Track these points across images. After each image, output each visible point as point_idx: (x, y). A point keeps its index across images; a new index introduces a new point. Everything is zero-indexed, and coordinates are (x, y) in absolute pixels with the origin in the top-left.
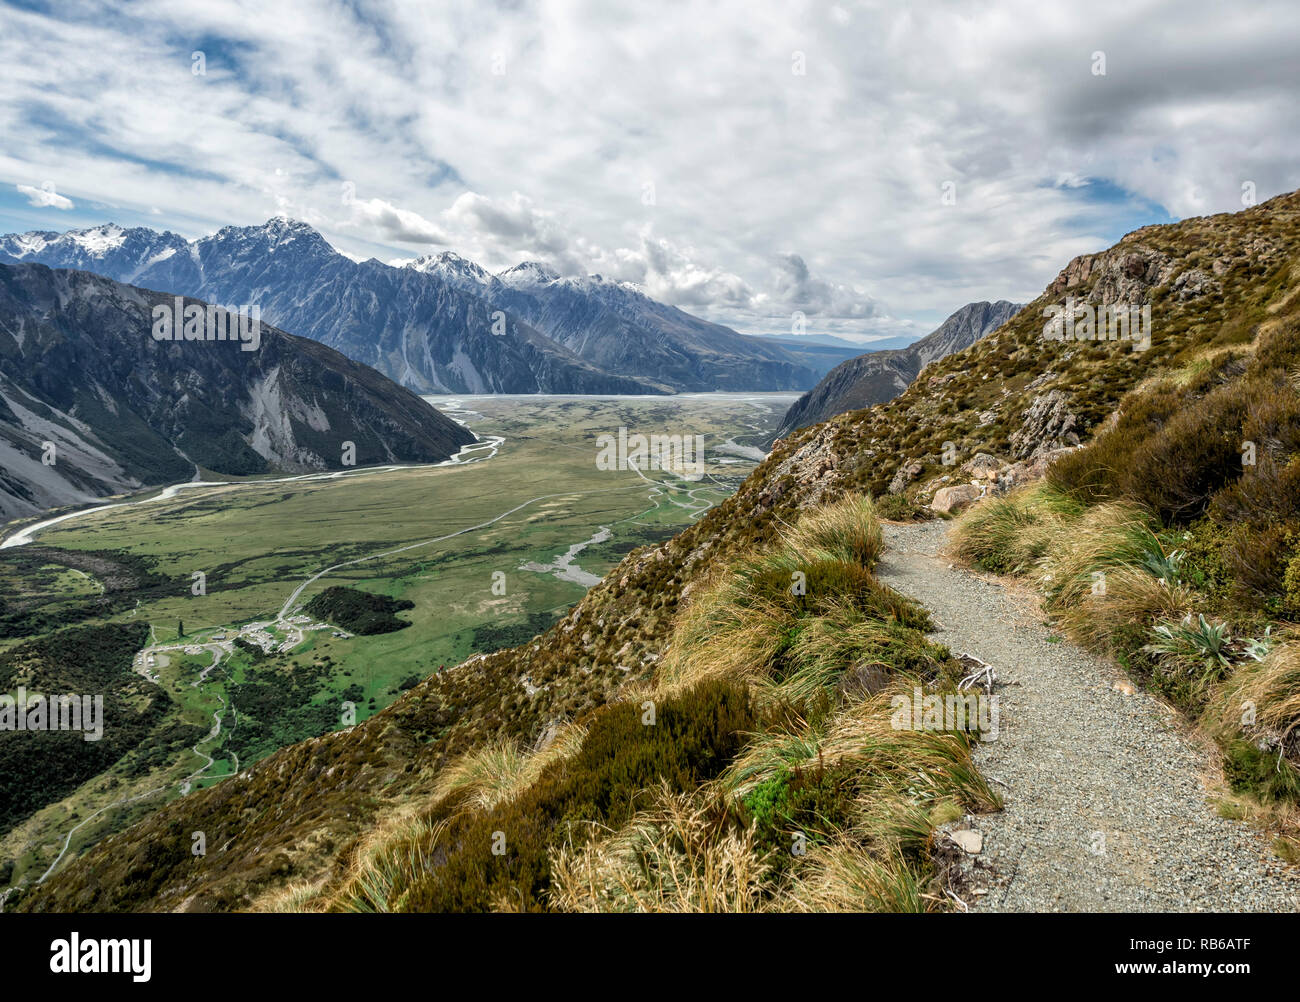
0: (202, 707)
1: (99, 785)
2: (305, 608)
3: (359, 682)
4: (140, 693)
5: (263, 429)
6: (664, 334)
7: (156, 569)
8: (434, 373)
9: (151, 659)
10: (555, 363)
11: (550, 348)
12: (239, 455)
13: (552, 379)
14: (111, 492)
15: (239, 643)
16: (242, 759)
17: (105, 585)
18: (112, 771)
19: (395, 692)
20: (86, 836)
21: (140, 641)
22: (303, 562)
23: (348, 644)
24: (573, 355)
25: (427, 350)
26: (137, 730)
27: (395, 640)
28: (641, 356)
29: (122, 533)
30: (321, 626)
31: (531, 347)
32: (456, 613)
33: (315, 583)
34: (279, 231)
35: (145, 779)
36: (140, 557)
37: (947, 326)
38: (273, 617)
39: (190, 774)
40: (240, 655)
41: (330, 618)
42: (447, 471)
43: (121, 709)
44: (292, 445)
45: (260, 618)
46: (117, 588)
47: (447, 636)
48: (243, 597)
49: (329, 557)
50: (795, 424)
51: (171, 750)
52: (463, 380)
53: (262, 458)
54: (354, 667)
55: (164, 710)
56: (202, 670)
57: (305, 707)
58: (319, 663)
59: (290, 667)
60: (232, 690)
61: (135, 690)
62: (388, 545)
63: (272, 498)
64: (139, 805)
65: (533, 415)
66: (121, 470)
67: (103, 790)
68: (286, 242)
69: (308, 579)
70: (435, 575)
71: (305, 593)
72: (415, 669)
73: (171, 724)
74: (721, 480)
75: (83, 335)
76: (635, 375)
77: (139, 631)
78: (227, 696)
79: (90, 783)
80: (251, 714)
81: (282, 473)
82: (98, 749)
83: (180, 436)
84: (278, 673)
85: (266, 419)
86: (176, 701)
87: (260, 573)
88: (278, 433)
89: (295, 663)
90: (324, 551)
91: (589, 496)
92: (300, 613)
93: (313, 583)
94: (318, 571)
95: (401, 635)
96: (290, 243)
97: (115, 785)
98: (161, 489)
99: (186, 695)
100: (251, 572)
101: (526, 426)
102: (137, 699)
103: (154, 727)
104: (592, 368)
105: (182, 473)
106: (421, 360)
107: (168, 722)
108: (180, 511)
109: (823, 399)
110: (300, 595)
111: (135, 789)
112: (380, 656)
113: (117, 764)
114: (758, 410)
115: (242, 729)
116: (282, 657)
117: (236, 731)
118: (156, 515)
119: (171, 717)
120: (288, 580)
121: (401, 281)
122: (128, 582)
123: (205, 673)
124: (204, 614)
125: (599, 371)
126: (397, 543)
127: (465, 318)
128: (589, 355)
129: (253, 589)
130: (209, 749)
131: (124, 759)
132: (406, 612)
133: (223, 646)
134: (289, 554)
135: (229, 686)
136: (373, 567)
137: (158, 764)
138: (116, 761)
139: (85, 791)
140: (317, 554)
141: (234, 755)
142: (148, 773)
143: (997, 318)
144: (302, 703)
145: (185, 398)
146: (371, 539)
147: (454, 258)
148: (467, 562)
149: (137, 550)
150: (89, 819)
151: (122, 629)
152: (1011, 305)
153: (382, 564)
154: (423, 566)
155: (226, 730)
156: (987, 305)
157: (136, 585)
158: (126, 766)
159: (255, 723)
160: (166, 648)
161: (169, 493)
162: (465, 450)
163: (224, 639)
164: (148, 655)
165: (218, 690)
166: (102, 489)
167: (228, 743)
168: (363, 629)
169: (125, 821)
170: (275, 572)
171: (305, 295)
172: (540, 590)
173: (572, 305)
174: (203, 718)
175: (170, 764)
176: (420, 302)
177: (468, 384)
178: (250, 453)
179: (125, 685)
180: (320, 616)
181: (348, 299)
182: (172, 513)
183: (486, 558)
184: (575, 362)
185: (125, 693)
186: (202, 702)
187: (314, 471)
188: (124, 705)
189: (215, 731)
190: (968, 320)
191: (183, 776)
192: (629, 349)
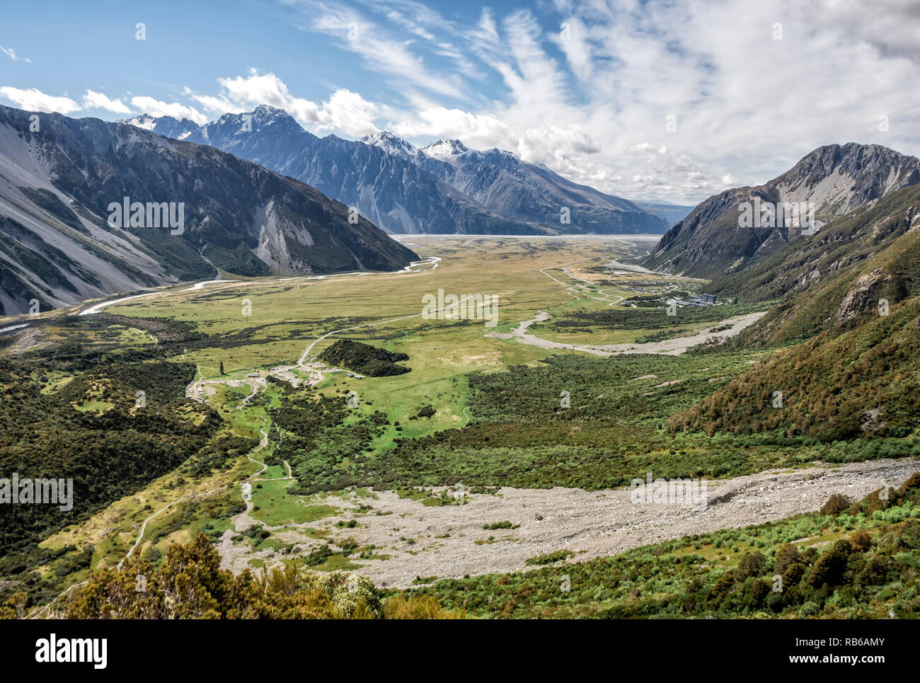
0: (249, 424)
1: (167, 482)
2: (320, 357)
3: (381, 410)
4: (195, 411)
5: (265, 244)
6: (547, 192)
7: (196, 330)
8: (379, 219)
9: (200, 389)
10: (468, 211)
11: (464, 200)
12: (248, 262)
13: (466, 223)
14: (156, 284)
15: (271, 379)
16: (294, 466)
17: (158, 338)
18: (177, 471)
19: (415, 418)
20: (160, 526)
21: (190, 376)
22: (310, 328)
23: (362, 382)
24: (481, 206)
25: (374, 201)
26: (196, 438)
27: (401, 381)
28: (532, 207)
29: (168, 308)
30: (335, 369)
31: (450, 199)
32: (445, 363)
33: (324, 342)
34: (263, 116)
35: (208, 479)
36: (183, 322)
37: (800, 165)
38: (294, 363)
39: (248, 476)
40: (273, 388)
41: (342, 364)
42: (404, 276)
43: (180, 421)
44: (287, 255)
45: (284, 363)
46: (168, 339)
47: (445, 379)
48: (268, 348)
49: (330, 326)
50: (670, 247)
51: (228, 456)
52: (401, 224)
53: (265, 264)
54: (372, 399)
55: (217, 425)
56: (244, 397)
57: (339, 426)
58: (341, 395)
59: (317, 398)
60: (273, 412)
61: (190, 409)
62: (373, 319)
63: (277, 290)
64: (206, 501)
65: (457, 246)
66: (164, 270)
67: (171, 487)
68: (269, 123)
69: (316, 339)
70: (418, 339)
71: (317, 348)
72: (427, 402)
73: (225, 436)
74: (620, 284)
75: (131, 171)
76: (528, 221)
77: (188, 369)
78: (269, 417)
79: (159, 480)
80: (293, 431)
81: (280, 275)
82: (164, 452)
83: (205, 247)
84: (309, 402)
85: (266, 236)
86: (225, 419)
87: (277, 334)
88: (277, 248)
89: (322, 395)
90: (325, 321)
91: (521, 292)
92: (317, 360)
93: (321, 341)
94: (324, 334)
95: (405, 378)
96: (272, 124)
97: (181, 482)
98: (193, 284)
99: (234, 415)
100: (270, 333)
101: (454, 252)
102: (193, 415)
103: (210, 437)
104: (495, 216)
105: (208, 273)
106: (370, 209)
107: (221, 434)
108: (208, 296)
109: (693, 227)
110: (313, 349)
111: (200, 487)
112: (393, 391)
113: (182, 466)
114: (627, 245)
115: (288, 442)
116: (310, 390)
117: (283, 443)
118: (192, 298)
119: (223, 431)
120: (300, 339)
121: (353, 151)
122: (175, 336)
123: (247, 399)
124: (238, 359)
125: (501, 217)
126: (381, 318)
127: (401, 178)
128: (493, 206)
129: (275, 344)
130: (262, 457)
131: (188, 462)
132: (403, 362)
133: (259, 382)
134: (298, 323)
135: (269, 409)
136: (366, 332)
137: (218, 467)
138: (180, 463)
139: (156, 486)
140: (319, 323)
141: (286, 463)
142: (210, 474)
143: (846, 157)
144: (336, 424)
145: (206, 219)
146: (359, 315)
147: (390, 136)
148: (441, 331)
149: (179, 318)
150: (161, 511)
151: (175, 366)
152: (859, 146)
153: (374, 331)
154: (406, 332)
155: (274, 443)
156: (838, 147)
157: (182, 339)
158: (190, 468)
159: (298, 438)
160: (211, 381)
161: (199, 286)
162: (413, 264)
163: (258, 376)
164: (197, 386)
165: (260, 411)
166: (151, 282)
167: (277, 453)
168: (372, 371)
169: (194, 514)
170: (289, 334)
171: (284, 163)
172: (509, 350)
173: (479, 169)
174: (251, 432)
175: (228, 467)
176: (368, 166)
177: (404, 227)
178: (256, 261)
179: (182, 405)
180: (334, 363)
181: (315, 164)
182: (203, 297)
183: (455, 328)
184: (483, 211)
185: (182, 411)
186: (249, 420)
187: (305, 275)
188: (183, 419)
189: (265, 442)
190: (821, 159)
191: (243, 478)
192: (522, 202)
